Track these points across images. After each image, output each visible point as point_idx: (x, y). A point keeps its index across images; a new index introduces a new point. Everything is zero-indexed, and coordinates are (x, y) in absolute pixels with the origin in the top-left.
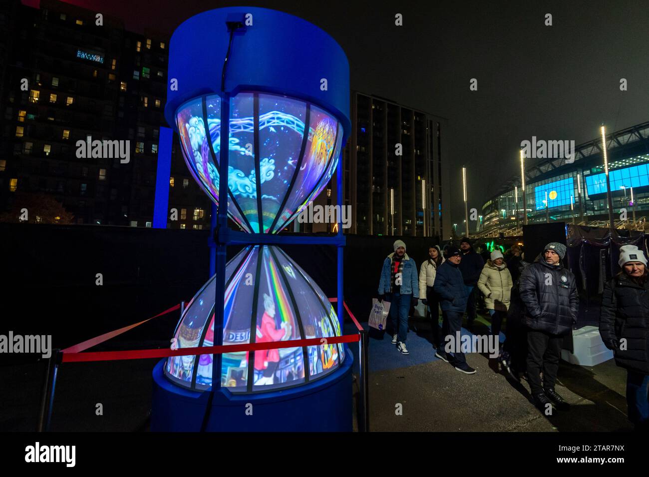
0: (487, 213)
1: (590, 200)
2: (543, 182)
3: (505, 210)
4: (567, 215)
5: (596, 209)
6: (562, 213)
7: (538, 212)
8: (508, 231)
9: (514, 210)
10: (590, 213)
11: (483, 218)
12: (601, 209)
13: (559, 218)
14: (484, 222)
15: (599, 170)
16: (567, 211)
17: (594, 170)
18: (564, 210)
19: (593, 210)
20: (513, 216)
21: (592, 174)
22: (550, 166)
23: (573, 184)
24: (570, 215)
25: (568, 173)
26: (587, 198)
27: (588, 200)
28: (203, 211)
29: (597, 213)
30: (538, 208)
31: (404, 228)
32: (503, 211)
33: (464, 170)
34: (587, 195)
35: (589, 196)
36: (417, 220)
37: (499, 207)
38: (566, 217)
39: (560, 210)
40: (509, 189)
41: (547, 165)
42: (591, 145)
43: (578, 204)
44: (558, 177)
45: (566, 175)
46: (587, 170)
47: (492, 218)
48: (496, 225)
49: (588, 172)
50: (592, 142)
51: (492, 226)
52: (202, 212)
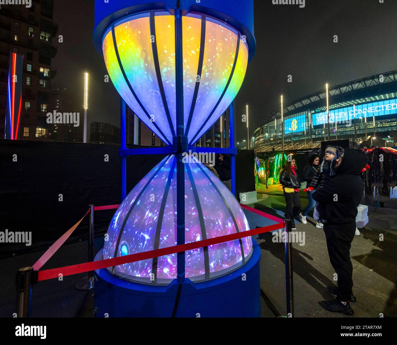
0: (257, 135)
1: (314, 129)
2: (289, 116)
3: (268, 134)
4: (301, 137)
5: (317, 134)
6: (299, 136)
7: (286, 135)
8: (270, 147)
9: (272, 134)
10: (313, 136)
11: (255, 139)
12: (319, 134)
13: (297, 139)
14: (255, 141)
15: (319, 111)
16: (302, 135)
17: (317, 111)
18: (300, 134)
19: (315, 134)
20: (272, 138)
21: (315, 113)
22: (293, 107)
23: (305, 119)
24: (303, 137)
25: (303, 111)
26: (312, 128)
27: (313, 129)
28: (45, 129)
29: (317, 136)
30: (286, 133)
31: (207, 145)
32: (267, 134)
33: (247, 106)
34: (312, 126)
35: (313, 126)
36: (215, 139)
37: (264, 132)
38: (301, 139)
39: (298, 134)
40: (270, 120)
41: (291, 106)
42: (316, 95)
43: (307, 131)
44: (297, 114)
45: (302, 113)
46: (313, 110)
47: (259, 139)
48: (262, 143)
49: (313, 112)
50: (316, 93)
51: (260, 144)
52: (44, 131)
